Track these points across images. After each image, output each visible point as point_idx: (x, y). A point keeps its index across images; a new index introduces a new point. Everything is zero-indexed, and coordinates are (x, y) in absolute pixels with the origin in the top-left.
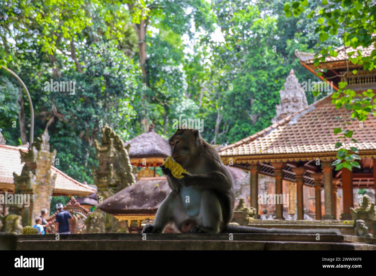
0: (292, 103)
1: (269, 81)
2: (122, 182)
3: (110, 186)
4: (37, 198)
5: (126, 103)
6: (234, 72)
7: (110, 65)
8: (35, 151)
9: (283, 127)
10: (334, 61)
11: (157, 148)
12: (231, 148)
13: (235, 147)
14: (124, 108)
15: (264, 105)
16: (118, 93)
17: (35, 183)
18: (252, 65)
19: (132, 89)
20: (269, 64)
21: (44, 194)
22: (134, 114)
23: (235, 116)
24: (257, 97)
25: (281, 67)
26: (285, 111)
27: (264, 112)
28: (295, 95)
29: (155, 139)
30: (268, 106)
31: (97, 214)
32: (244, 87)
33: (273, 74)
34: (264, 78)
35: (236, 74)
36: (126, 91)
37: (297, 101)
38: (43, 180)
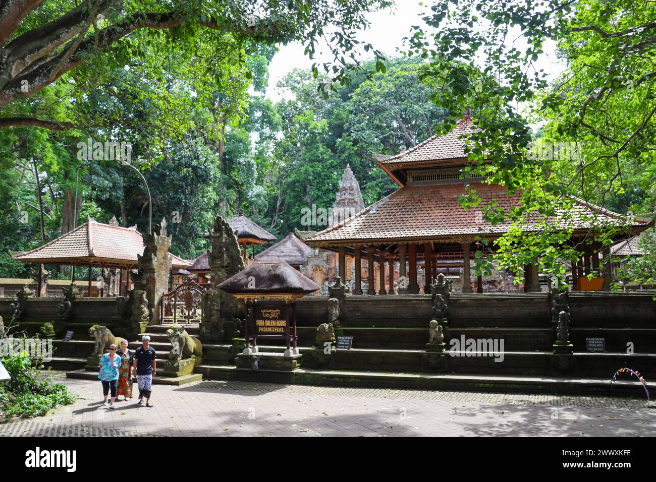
0: (349, 191)
1: (323, 171)
2: (233, 263)
3: (223, 267)
4: (158, 276)
5: (211, 189)
6: (294, 163)
7: (197, 158)
8: (155, 236)
9: (365, 216)
10: (404, 162)
11: (248, 230)
12: (324, 234)
13: (326, 233)
14: (209, 194)
15: (319, 190)
16: (204, 181)
17: (156, 264)
18: (309, 158)
19: (215, 177)
20: (323, 158)
21: (163, 272)
22: (217, 198)
23: (295, 200)
24: (313, 184)
25: (332, 161)
26: (343, 197)
27: (319, 196)
28: (351, 184)
29: (245, 223)
30: (322, 191)
31: (213, 291)
32: (303, 176)
33: (326, 166)
34: (319, 169)
35: (295, 165)
36: (211, 180)
37: (353, 189)
38: (162, 261)
